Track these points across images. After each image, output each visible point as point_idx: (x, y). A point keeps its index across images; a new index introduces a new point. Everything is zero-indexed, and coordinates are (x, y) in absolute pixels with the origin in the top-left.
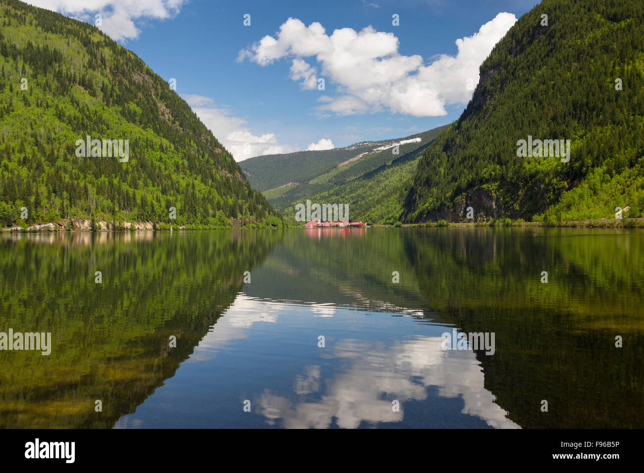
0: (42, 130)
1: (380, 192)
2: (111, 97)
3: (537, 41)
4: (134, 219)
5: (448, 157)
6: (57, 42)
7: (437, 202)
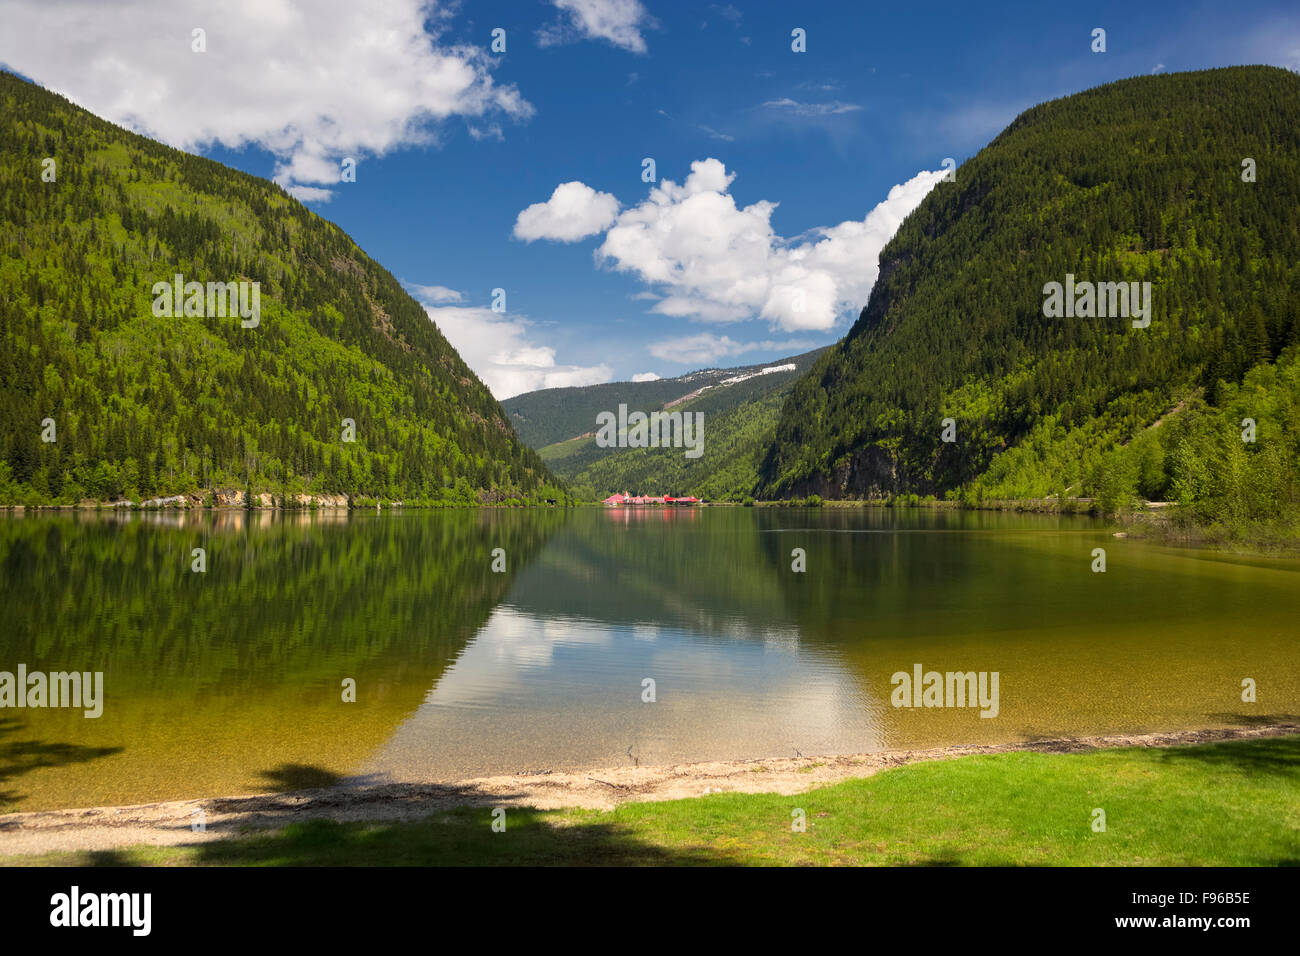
0: (180, 347)
1: (728, 449)
2: (296, 295)
3: (967, 215)
4: (318, 490)
5: (830, 395)
6: (212, 209)
7: (809, 467)
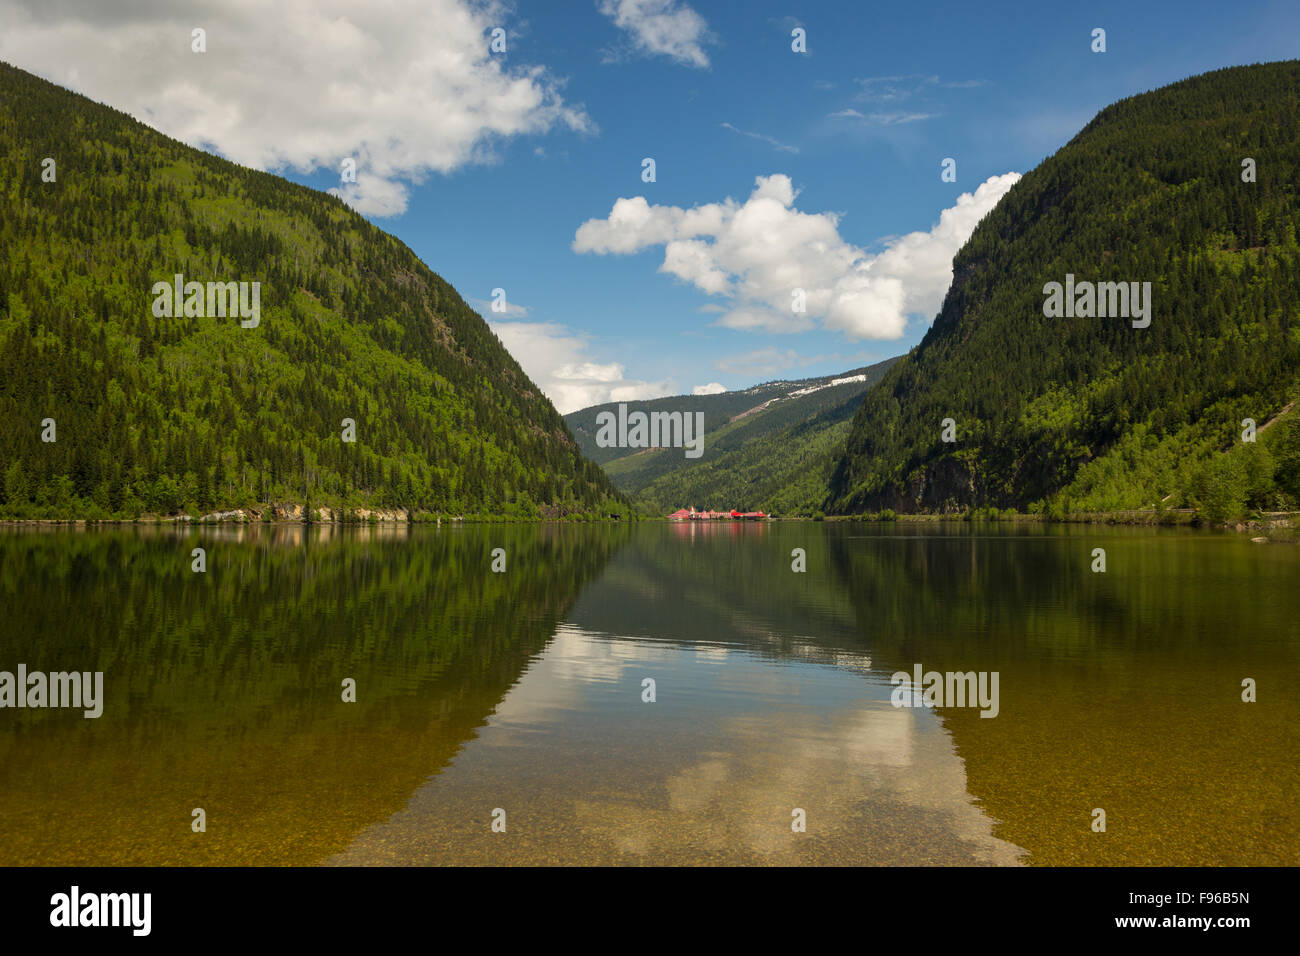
0: (241, 361)
1: (797, 462)
2: (357, 308)
3: (1046, 216)
4: (378, 505)
5: (902, 406)
6: (274, 223)
7: (881, 480)
